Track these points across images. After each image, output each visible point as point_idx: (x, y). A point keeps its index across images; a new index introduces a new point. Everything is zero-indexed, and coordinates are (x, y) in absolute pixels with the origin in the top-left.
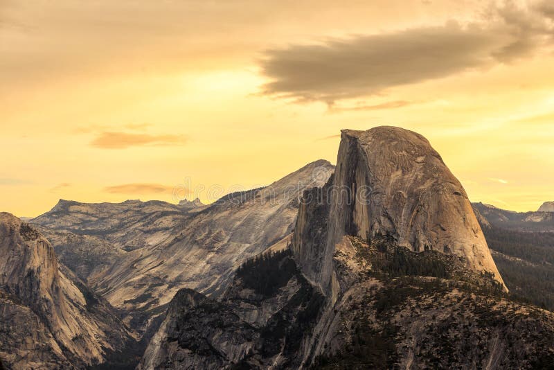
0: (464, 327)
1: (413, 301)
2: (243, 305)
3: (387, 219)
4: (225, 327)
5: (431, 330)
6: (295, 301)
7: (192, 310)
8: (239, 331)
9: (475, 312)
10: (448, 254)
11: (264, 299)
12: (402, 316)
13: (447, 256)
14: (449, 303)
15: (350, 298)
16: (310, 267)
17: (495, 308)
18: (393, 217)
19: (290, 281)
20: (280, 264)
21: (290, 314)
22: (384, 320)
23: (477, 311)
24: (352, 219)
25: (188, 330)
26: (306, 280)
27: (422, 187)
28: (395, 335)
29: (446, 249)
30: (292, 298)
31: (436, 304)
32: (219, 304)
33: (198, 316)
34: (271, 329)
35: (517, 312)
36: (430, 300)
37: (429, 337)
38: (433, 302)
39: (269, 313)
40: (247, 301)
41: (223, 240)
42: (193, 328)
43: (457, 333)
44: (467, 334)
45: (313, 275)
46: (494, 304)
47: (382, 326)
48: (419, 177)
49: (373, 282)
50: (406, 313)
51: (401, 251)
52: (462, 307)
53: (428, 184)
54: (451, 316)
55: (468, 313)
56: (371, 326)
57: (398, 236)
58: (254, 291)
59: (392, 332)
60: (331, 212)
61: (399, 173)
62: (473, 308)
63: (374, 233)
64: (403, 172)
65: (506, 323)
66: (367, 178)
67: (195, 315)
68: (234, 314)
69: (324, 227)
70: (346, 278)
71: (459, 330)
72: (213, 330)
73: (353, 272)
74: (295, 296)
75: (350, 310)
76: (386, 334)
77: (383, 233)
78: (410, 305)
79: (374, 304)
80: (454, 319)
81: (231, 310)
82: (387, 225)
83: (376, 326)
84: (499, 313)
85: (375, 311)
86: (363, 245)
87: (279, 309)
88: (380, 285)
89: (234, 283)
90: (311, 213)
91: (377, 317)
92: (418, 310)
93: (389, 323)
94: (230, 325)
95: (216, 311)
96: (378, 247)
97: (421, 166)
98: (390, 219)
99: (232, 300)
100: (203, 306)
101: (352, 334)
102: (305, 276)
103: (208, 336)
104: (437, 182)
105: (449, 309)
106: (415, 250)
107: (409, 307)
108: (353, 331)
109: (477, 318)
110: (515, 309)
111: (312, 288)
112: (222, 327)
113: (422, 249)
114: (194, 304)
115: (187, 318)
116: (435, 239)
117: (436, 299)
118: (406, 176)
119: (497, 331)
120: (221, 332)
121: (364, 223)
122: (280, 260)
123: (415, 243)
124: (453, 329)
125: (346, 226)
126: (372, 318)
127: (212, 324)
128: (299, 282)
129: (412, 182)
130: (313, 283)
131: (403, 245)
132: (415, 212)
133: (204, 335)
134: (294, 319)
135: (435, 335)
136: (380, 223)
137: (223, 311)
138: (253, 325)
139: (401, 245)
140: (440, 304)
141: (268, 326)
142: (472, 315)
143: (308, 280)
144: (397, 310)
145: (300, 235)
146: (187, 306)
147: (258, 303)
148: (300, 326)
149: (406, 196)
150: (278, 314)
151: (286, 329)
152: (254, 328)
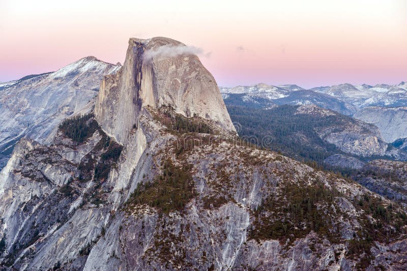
0: (235, 166)
1: (199, 149)
2: (64, 149)
3: (168, 96)
4: (53, 163)
5: (214, 167)
6: (98, 147)
7: (31, 151)
8: (62, 166)
9: (240, 156)
10: (208, 119)
11: (78, 145)
12: (193, 158)
13: (208, 121)
14: (222, 150)
15: (157, 146)
16: (107, 125)
17: (252, 154)
18: (172, 95)
19: (95, 133)
20: (87, 123)
21: (96, 155)
22: (182, 160)
23: (242, 155)
24: (138, 95)
25: (28, 165)
26: (105, 133)
27: (189, 77)
28: (191, 170)
29: (207, 115)
30: (97, 144)
31: (214, 150)
32: (49, 148)
33: (34, 156)
34: (85, 165)
35: (267, 157)
36: (210, 148)
37: (212, 171)
38: (212, 149)
39: (82, 154)
40: (67, 146)
41: (27, 105)
42: (31, 164)
43: (231, 169)
44: (238, 170)
45: (110, 130)
46: (251, 152)
47: (182, 164)
48: (187, 70)
49: (170, 136)
50: (196, 155)
51: (179, 117)
52: (232, 153)
53: (194, 74)
54: (226, 158)
55: (236, 157)
56: (174, 164)
57: (176, 107)
58: (71, 139)
59: (188, 167)
60: (122, 90)
61: (174, 67)
62: (239, 154)
63: (160, 104)
64: (176, 67)
65: (261, 163)
66: (152, 70)
67: (32, 155)
68: (59, 155)
69: (117, 99)
70: (150, 133)
71: (232, 167)
72: (45, 165)
73: (155, 129)
74: (98, 143)
75: (158, 154)
76: (184, 169)
77: (167, 105)
78: (197, 151)
79: (173, 150)
80: (228, 161)
81: (57, 152)
82: (168, 99)
83: (177, 164)
84: (256, 157)
85: (175, 155)
86: (156, 113)
87: (88, 151)
88: (175, 138)
89: (58, 134)
90: (108, 90)
91: (177, 158)
92: (203, 154)
93: (186, 162)
94: (56, 162)
95: (46, 153)
96: (165, 114)
97: (187, 63)
98: (170, 96)
99: (57, 145)
100: (38, 150)
101: (162, 169)
102: (104, 131)
103: (42, 169)
104: (199, 73)
105: (224, 154)
106: (188, 116)
107: (197, 153)
108: (163, 167)
109: (243, 160)
110: (265, 155)
111: (109, 138)
112: (51, 162)
113: (192, 115)
114: (31, 148)
115: (27, 157)
116: (200, 110)
117: (213, 147)
118: (179, 69)
119: (256, 169)
120: (51, 166)
121: (147, 98)
122: (87, 120)
123: (187, 111)
124: (227, 166)
125: (134, 100)
126: (173, 158)
127: (44, 161)
128: (100, 134)
129: (183, 73)
130: (110, 135)
131: (180, 113)
132: (187, 92)
133: (39, 169)
134: (99, 158)
135: (216, 170)
136: (164, 98)
137: (51, 153)
138: (71, 162)
139: (178, 113)
140: (217, 150)
141: (82, 163)
142: (239, 158)
143: (107, 133)
144: (190, 154)
145: (101, 104)
146: (27, 149)
147: (74, 148)
148: (103, 162)
149: (180, 82)
150: (88, 155)
151: (94, 164)
152: (72, 164)
